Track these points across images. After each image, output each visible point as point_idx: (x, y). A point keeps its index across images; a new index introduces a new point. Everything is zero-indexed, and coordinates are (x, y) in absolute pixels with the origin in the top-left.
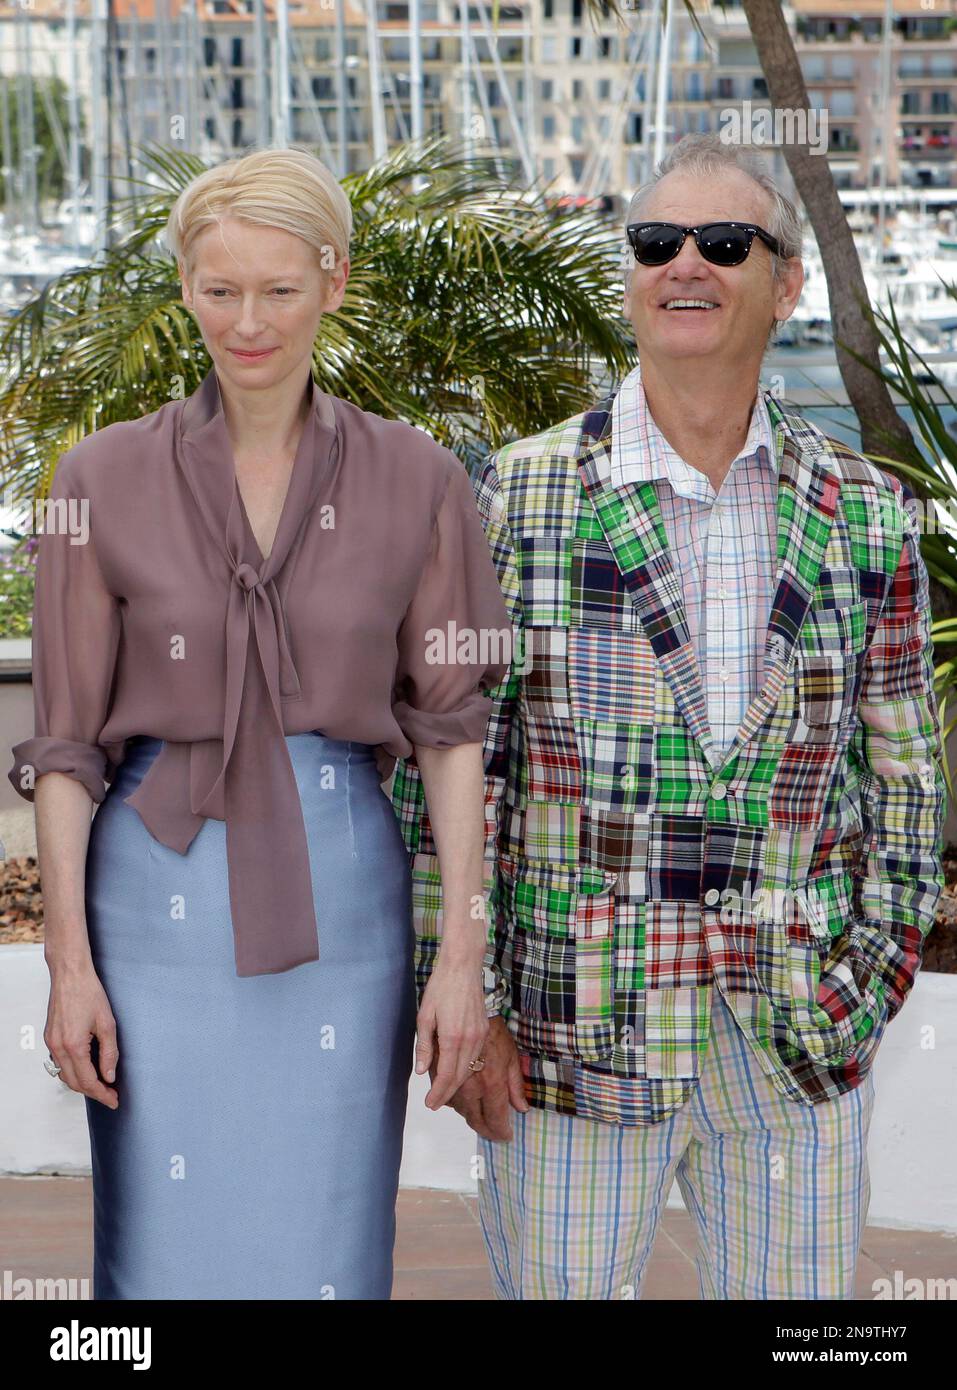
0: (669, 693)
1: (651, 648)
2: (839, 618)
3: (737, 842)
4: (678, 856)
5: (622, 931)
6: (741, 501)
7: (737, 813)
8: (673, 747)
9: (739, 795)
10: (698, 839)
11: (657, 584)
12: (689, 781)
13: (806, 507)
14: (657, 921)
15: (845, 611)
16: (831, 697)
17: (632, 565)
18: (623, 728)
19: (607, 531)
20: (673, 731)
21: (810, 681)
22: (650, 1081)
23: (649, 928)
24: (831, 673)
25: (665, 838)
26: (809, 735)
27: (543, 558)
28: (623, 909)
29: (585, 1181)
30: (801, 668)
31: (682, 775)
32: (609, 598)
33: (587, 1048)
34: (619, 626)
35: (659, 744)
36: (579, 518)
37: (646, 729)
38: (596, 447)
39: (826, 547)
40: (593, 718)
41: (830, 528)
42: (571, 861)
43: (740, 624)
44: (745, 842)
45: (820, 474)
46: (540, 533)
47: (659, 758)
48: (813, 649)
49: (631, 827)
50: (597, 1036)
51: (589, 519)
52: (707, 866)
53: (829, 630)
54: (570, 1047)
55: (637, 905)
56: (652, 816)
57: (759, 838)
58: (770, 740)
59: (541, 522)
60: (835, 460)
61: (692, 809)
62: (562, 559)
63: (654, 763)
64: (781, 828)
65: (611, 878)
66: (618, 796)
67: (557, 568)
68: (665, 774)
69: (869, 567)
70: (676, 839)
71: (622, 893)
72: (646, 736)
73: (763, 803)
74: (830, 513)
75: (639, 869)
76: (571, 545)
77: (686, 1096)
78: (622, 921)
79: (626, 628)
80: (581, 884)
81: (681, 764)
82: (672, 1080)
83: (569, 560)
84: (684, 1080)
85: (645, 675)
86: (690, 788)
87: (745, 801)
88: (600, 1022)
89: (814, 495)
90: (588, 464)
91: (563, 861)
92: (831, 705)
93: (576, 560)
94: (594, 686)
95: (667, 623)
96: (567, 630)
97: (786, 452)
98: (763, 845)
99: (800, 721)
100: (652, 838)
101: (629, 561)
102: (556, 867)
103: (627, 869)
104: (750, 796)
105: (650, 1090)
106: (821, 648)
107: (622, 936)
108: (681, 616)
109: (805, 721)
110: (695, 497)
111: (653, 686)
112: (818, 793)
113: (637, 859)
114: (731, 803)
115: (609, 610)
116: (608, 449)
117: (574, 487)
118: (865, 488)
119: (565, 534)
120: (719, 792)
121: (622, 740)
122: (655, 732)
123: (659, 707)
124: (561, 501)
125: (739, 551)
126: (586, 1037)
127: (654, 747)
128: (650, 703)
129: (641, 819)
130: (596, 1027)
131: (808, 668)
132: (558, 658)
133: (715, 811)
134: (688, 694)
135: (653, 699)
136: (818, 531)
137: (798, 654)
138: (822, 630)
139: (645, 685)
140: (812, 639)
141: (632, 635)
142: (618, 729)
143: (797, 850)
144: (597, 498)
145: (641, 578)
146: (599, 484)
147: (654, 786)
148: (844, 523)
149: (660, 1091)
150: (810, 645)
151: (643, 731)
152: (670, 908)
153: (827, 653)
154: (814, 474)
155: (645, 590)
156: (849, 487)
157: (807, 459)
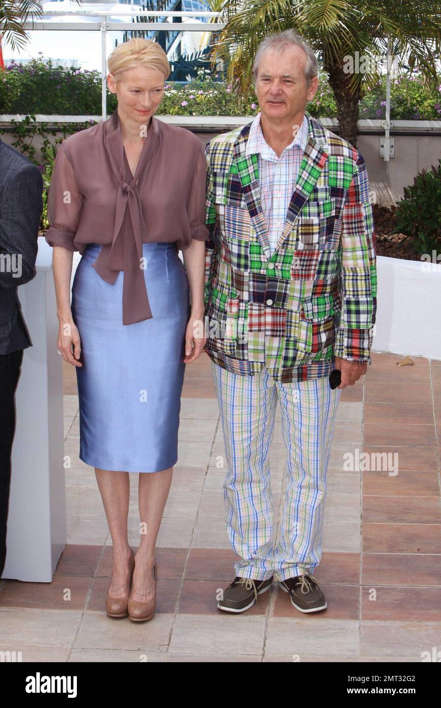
0: (254, 230)
1: (249, 214)
2: (318, 205)
3: (278, 284)
4: (258, 288)
5: (241, 311)
6: (290, 162)
7: (279, 274)
8: (255, 250)
9: (279, 268)
10: (265, 282)
11: (253, 191)
12: (261, 262)
13: (312, 164)
14: (251, 309)
15: (321, 203)
16: (313, 234)
17: (246, 184)
18: (240, 242)
19: (239, 171)
20: (255, 244)
21: (303, 228)
22: (250, 362)
23: (249, 311)
24: (312, 225)
25: (254, 281)
26: (304, 247)
27: (219, 180)
28: (241, 304)
29: (239, 395)
30: (300, 223)
31: (259, 259)
32: (237, 195)
33: (227, 350)
34: (240, 205)
35: (250, 248)
36: (231, 166)
37: (247, 243)
38: (242, 139)
39: (317, 179)
40: (231, 237)
41: (320, 173)
42: (229, 285)
43: (285, 207)
44: (281, 284)
45: (321, 152)
46: (219, 171)
47: (250, 253)
48: (306, 216)
49: (243, 276)
50: (230, 346)
51: (234, 166)
52: (267, 292)
53: (314, 209)
54: (221, 348)
55: (246, 303)
56: (249, 273)
57: (287, 283)
58: (289, 249)
59: (219, 167)
60: (330, 146)
61: (262, 272)
62: (225, 180)
63: (249, 255)
64: (295, 279)
65: (239, 293)
66: (239, 265)
67: (223, 183)
68: (252, 259)
69: (337, 186)
70: (257, 281)
71: (241, 299)
72: (246, 245)
73: (289, 271)
74: (321, 166)
75: (246, 291)
76: (228, 175)
77: (262, 368)
78: (241, 308)
79: (242, 206)
80: (231, 293)
81: (258, 256)
82: (257, 362)
83: (227, 181)
84: (261, 362)
85: (247, 224)
86: (261, 264)
87: (282, 270)
88: (232, 341)
89: (317, 160)
90: (237, 146)
91: (227, 284)
92: (313, 237)
93: (229, 181)
94: (232, 226)
95: (254, 205)
96: (225, 206)
97: (309, 144)
98: (289, 285)
99: (300, 243)
100: (250, 280)
101: (245, 182)
102: (225, 286)
103: (243, 291)
104: (283, 268)
105: (250, 365)
106: (309, 216)
107: (241, 313)
108: (259, 203)
109: (302, 241)
110: (269, 160)
111: (249, 227)
112: (313, 267)
113: (246, 288)
114: (276, 270)
115: (237, 199)
116: (246, 141)
117: (232, 155)
118: (339, 157)
119: (227, 171)
120: (271, 266)
121: (239, 246)
122: (249, 244)
123: (251, 235)
124: (226, 160)
125: (287, 180)
126: (227, 346)
127: (249, 249)
128: (248, 234)
129: (246, 274)
130: (230, 343)
131: (303, 223)
132: (222, 215)
133: (271, 273)
134: (260, 231)
135: (249, 232)
136: (315, 174)
137: (300, 218)
138: (311, 209)
139: (247, 227)
140: (306, 213)
141: (244, 209)
142: (238, 242)
143: (304, 287)
144: (237, 159)
145: (248, 189)
146: (240, 154)
147: (249, 262)
148: (327, 170)
149: (253, 365)
150: (305, 215)
151: (246, 243)
152: (255, 306)
153: (311, 218)
154: (319, 152)
155: (249, 193)
156: (332, 157)
157: (317, 147)
